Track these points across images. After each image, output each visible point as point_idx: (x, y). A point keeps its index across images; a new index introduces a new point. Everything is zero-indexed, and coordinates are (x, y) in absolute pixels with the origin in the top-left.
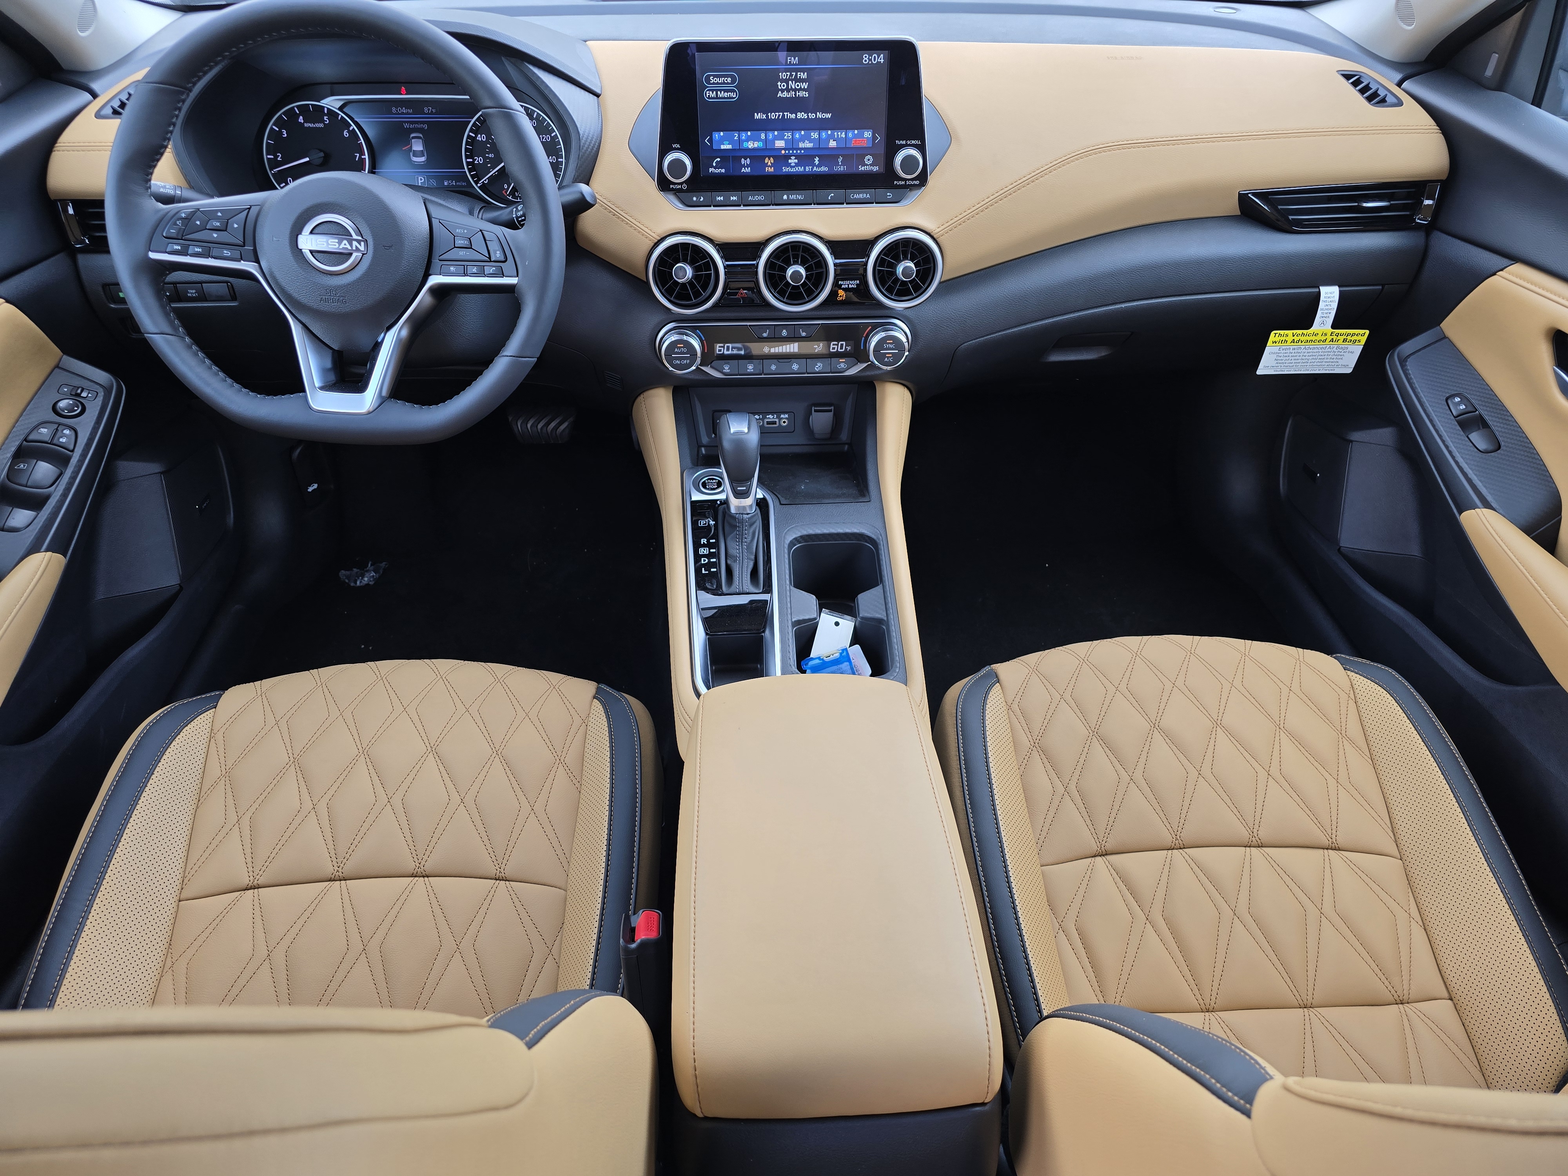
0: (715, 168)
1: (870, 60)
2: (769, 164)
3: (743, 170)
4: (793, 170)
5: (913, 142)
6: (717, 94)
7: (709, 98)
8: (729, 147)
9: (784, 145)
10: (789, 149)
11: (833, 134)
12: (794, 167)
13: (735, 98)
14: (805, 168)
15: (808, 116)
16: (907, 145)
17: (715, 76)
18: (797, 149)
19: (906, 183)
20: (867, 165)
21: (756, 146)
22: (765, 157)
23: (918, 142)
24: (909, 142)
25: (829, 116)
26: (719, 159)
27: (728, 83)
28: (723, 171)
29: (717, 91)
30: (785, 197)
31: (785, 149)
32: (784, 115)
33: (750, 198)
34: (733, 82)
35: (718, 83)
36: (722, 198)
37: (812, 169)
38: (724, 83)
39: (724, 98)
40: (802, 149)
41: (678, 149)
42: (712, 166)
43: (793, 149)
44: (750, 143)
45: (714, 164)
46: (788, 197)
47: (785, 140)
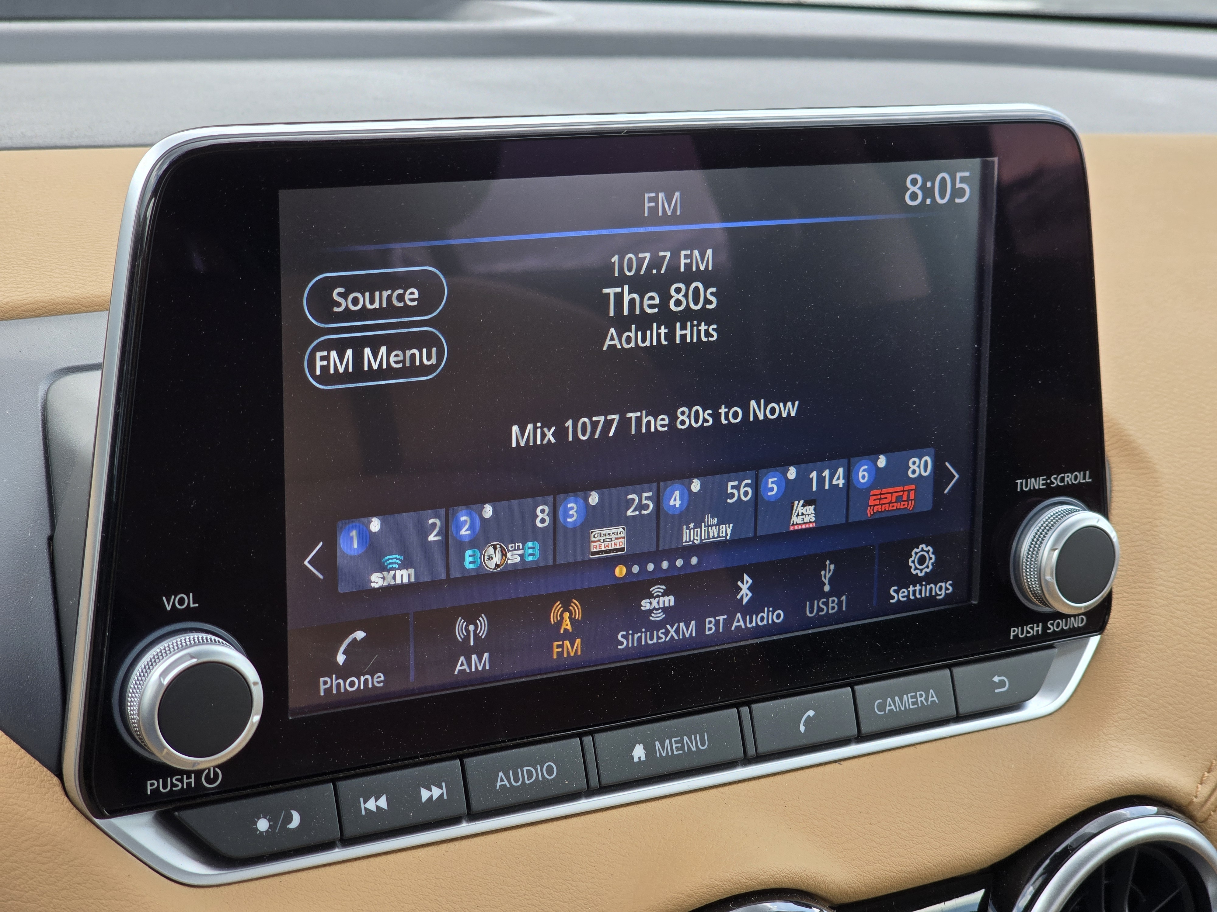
0: (344, 673)
1: (928, 192)
2: (566, 625)
3: (462, 665)
4: (660, 637)
5: (1069, 478)
6: (358, 358)
7: (326, 377)
8: (406, 576)
9: (622, 543)
10: (641, 558)
11: (803, 479)
12: (660, 625)
13: (433, 368)
14: (701, 627)
15: (716, 416)
16: (1049, 492)
17: (351, 285)
18: (671, 554)
19: (1045, 628)
20: (917, 580)
21: (514, 558)
22: (548, 601)
23: (1081, 478)
24: (1056, 481)
25: (790, 409)
26: (360, 635)
27: (407, 311)
28: (378, 680)
29: (358, 345)
30: (639, 752)
31: (626, 559)
32: (625, 423)
33: (502, 781)
34: (424, 305)
35: (364, 314)
36: (383, 802)
37: (728, 622)
38: (390, 311)
39: (390, 372)
40: (694, 549)
41: (188, 615)
42: (332, 669)
43: (656, 556)
44: (490, 551)
45: (341, 658)
46: (649, 750)
47: (631, 524)
